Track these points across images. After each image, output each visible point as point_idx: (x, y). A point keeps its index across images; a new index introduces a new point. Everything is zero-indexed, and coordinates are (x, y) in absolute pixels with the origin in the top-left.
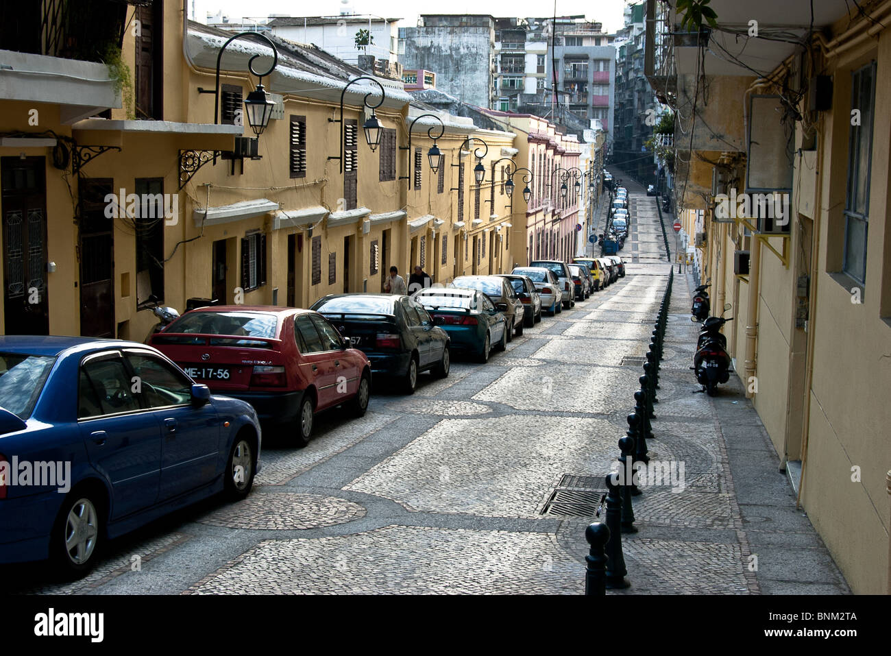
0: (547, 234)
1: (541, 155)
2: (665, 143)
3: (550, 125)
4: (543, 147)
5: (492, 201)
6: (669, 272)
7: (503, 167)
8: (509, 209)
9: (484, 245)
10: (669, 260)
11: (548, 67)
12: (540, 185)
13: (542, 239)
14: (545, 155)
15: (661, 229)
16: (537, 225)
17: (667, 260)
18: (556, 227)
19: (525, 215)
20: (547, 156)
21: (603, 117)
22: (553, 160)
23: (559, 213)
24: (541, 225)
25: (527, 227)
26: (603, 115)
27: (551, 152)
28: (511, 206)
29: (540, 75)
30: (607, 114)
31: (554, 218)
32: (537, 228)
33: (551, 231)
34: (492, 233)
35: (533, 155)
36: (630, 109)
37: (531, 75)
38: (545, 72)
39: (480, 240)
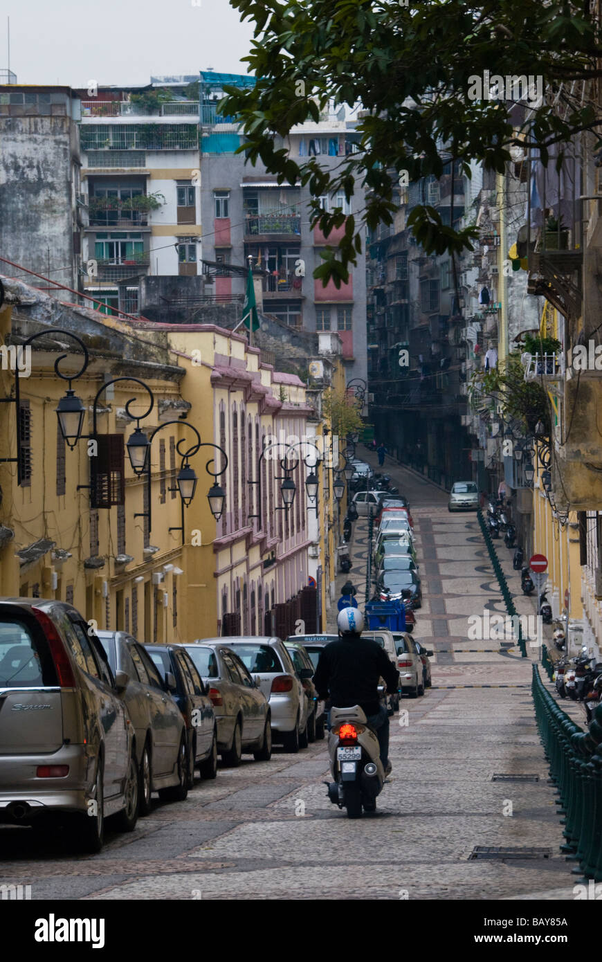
0: (253, 593)
1: (235, 415)
2: (541, 372)
3: (251, 348)
4: (238, 397)
5: (148, 515)
6: (530, 680)
7: (162, 441)
8: (177, 534)
9: (135, 612)
10: (525, 655)
11: (203, 211)
12: (236, 482)
13: (245, 605)
14: (243, 414)
15: (496, 586)
16: (234, 570)
17: (520, 654)
18: (270, 577)
19: (211, 549)
20: (247, 416)
21: (340, 327)
22: (257, 426)
23: (274, 546)
24: (240, 571)
25: (216, 575)
26: (340, 320)
27: (252, 409)
28: (182, 529)
29: (186, 230)
30: (349, 320)
31: (266, 557)
32: (234, 579)
33: (260, 588)
34: (147, 585)
35: (222, 414)
36: (401, 306)
37: (165, 231)
38: (198, 221)
39: (127, 599)
